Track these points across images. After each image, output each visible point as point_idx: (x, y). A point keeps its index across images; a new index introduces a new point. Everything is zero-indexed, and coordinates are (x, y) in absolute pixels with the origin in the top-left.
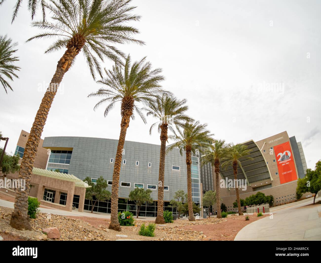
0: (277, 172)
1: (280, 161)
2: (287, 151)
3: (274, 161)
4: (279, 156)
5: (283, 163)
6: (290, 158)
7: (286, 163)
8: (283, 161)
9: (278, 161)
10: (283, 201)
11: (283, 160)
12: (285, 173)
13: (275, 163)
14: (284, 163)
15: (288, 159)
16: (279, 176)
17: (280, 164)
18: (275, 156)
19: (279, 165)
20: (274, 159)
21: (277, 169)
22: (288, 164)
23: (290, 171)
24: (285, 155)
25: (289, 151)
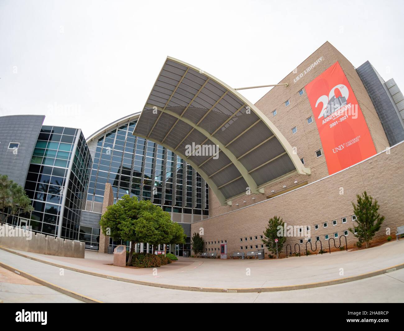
0: (320, 148)
1: (323, 118)
2: (339, 86)
3: (310, 120)
5: (331, 121)
7: (341, 117)
8: (330, 114)
9: (319, 118)
10: (318, 238)
12: (340, 148)
13: (313, 125)
14: (335, 121)
15: (345, 106)
16: (325, 160)
17: (325, 125)
18: (310, 108)
19: (321, 128)
20: (308, 116)
21: (319, 142)
22: (345, 119)
23: (354, 139)
24: (335, 97)
25: (343, 85)
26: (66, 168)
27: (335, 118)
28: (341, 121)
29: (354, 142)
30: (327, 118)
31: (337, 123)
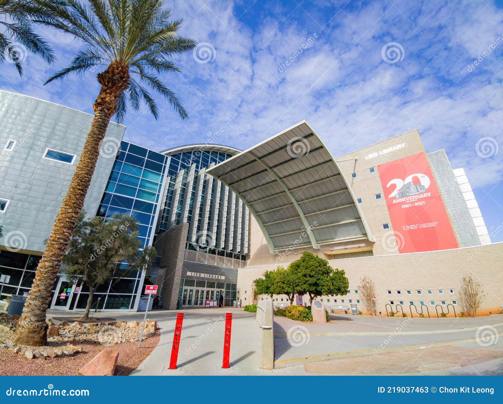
0: (389, 222)
1: (394, 198)
2: (419, 175)
3: (378, 196)
4: (394, 187)
5: (404, 203)
6: (427, 191)
7: (416, 202)
8: (403, 197)
9: (390, 196)
10: (412, 303)
11: (403, 194)
12: (413, 227)
13: (382, 201)
14: (408, 203)
15: (422, 194)
17: (396, 204)
18: (381, 186)
20: (378, 193)
22: (421, 204)
23: (430, 224)
24: (412, 184)
25: (424, 175)
26: (155, 203)
27: (409, 201)
28: (416, 205)
29: (430, 226)
30: (399, 199)
31: (411, 206)
